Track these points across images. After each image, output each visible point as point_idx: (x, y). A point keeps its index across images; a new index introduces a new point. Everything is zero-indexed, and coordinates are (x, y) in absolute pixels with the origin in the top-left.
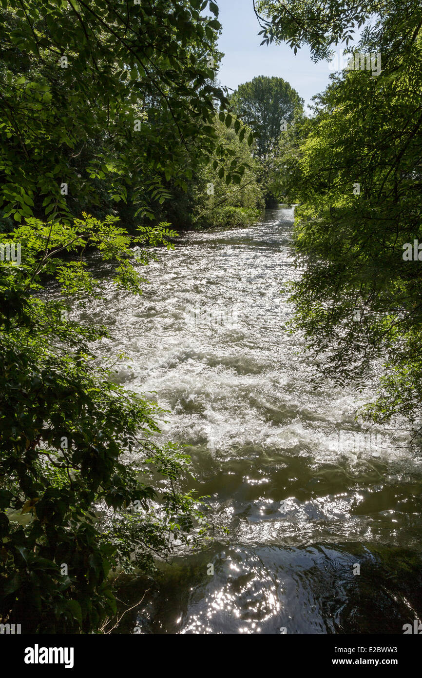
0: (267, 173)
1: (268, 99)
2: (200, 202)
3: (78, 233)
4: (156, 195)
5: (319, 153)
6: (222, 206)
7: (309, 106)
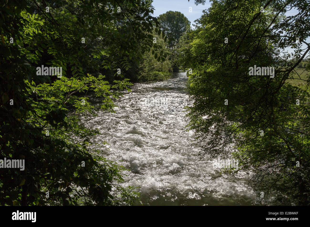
0: (174, 55)
1: (173, 21)
2: (142, 69)
3: (85, 84)
4: (125, 66)
5: (199, 46)
6: (152, 71)
7: (193, 25)
